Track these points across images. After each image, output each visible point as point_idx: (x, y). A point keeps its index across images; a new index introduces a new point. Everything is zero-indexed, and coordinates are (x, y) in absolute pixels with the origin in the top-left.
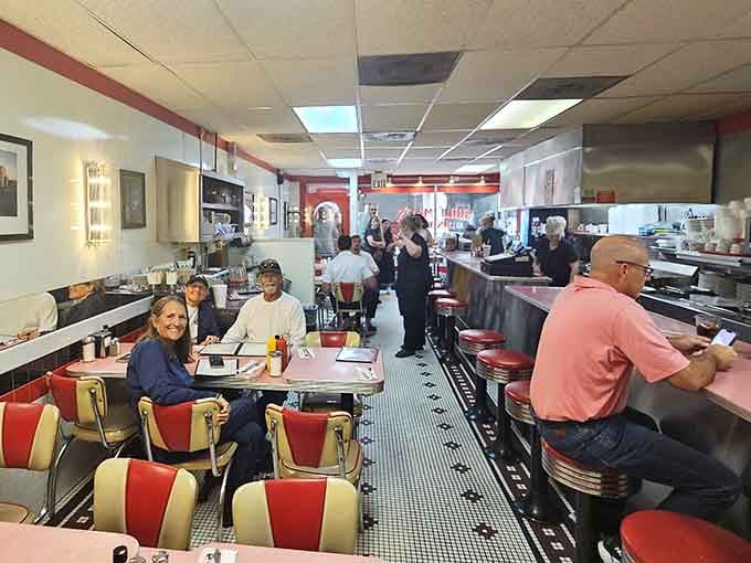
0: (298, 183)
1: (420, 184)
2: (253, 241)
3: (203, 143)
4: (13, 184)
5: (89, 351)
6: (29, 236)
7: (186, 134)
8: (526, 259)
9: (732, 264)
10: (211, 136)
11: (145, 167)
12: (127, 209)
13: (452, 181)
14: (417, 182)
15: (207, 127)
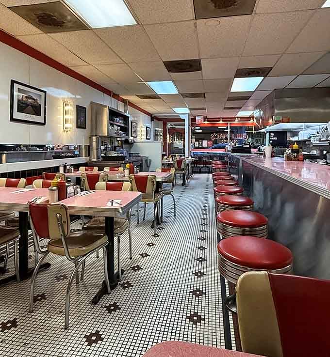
0: (162, 122)
1: (221, 122)
2: (134, 142)
3: (112, 98)
4: (40, 105)
5: (61, 169)
6: (44, 124)
7: (105, 94)
8: (248, 146)
9: (327, 144)
10: (116, 96)
11: (86, 105)
12: (79, 120)
13: (236, 120)
14: (219, 121)
15: (114, 92)
